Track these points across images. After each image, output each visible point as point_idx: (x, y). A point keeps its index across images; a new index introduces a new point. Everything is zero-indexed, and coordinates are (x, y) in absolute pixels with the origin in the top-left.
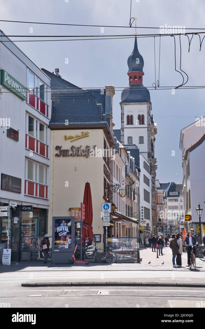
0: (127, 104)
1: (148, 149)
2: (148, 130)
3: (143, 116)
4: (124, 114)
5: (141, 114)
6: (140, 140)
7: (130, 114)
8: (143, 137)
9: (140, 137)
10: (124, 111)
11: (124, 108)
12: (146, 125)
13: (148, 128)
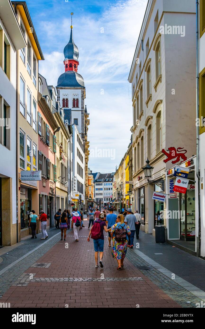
0: (63, 88)
1: (82, 130)
2: (82, 113)
3: (77, 99)
4: (59, 97)
5: (76, 98)
6: (74, 122)
7: (65, 98)
8: (77, 119)
9: (75, 119)
10: (59, 95)
11: (59, 92)
12: (80, 109)
13: (82, 111)
